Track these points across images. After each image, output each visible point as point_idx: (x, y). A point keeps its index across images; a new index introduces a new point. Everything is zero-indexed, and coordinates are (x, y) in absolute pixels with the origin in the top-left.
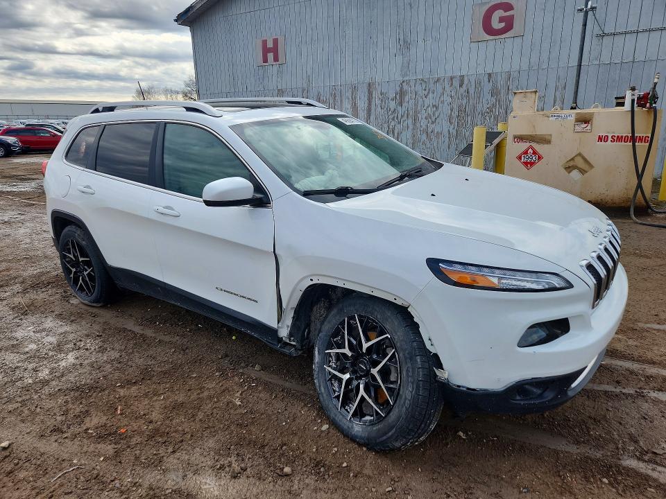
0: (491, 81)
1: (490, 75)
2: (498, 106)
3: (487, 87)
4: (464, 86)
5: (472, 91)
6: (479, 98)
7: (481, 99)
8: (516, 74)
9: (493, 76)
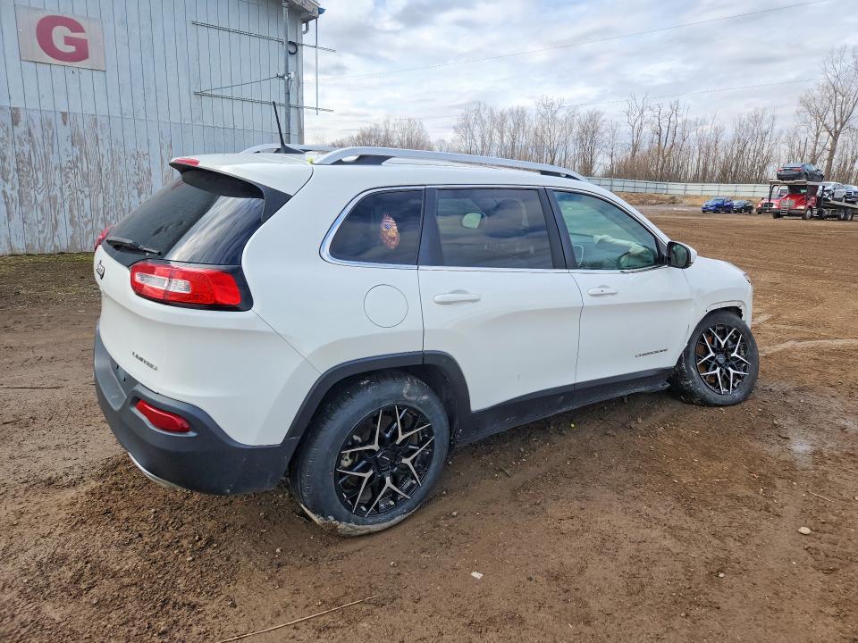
0: (68, 122)
1: (64, 114)
2: (84, 159)
3: (63, 132)
4: (21, 124)
5: (37, 133)
6: (52, 145)
7: (55, 146)
8: (105, 120)
9: (70, 118)
